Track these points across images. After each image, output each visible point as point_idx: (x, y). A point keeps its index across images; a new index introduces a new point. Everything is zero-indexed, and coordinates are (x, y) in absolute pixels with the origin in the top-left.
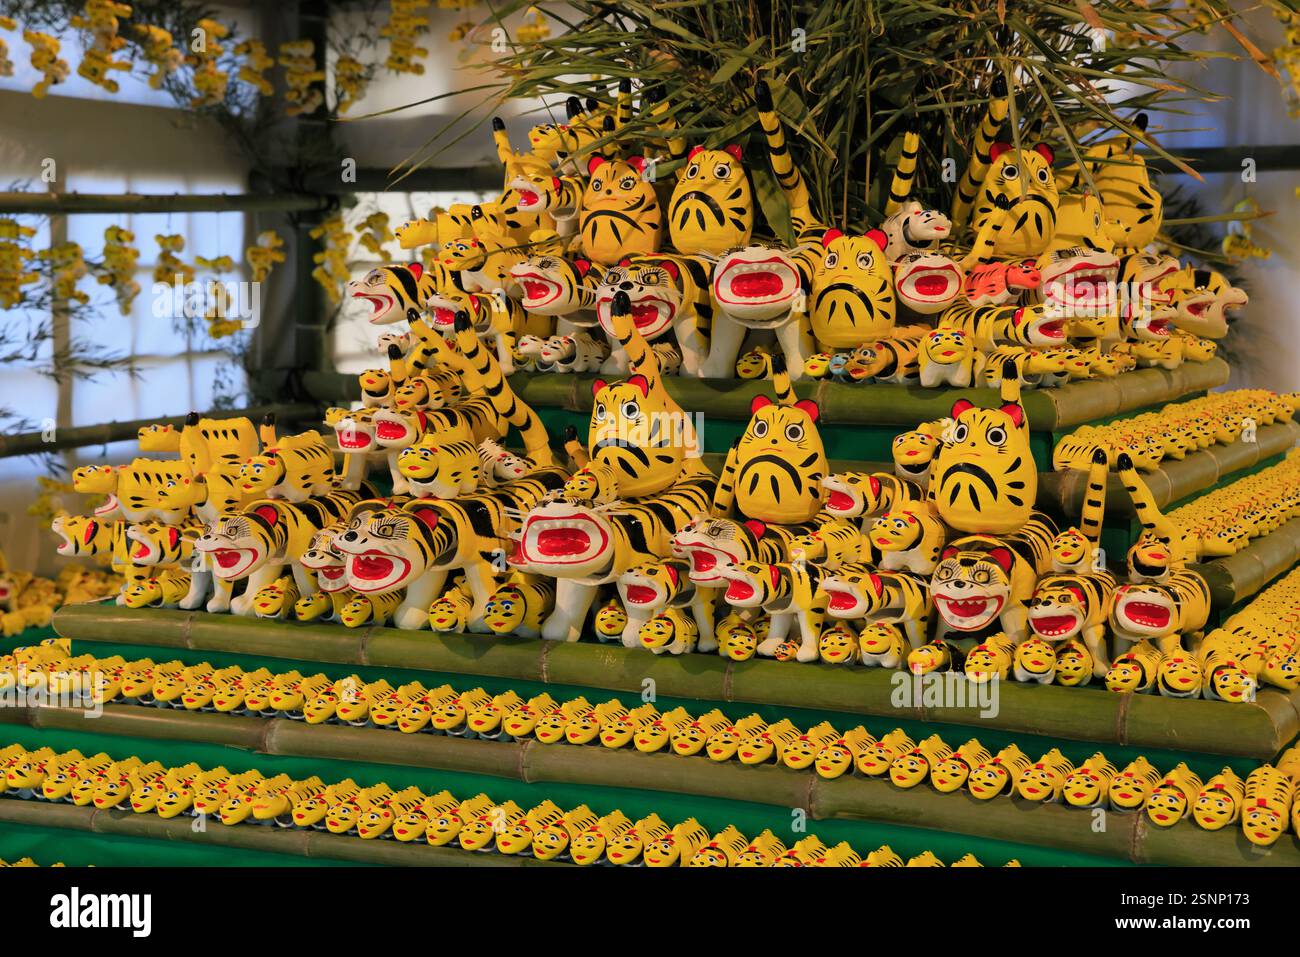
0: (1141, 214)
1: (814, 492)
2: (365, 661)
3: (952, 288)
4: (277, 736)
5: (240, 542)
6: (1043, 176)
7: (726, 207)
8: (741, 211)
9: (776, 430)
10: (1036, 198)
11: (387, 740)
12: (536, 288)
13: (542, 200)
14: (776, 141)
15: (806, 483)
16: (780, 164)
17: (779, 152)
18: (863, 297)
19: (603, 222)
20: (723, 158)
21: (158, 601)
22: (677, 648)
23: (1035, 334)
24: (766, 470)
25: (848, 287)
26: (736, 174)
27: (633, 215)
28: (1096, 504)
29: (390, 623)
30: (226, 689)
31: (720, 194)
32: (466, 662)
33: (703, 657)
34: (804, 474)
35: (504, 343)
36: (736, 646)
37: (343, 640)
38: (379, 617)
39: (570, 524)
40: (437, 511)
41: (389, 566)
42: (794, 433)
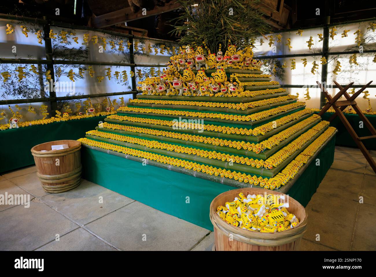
0: (250, 54)
1: (203, 79)
2: (162, 99)
3: (222, 59)
4: (153, 105)
5: (150, 87)
6: (234, 48)
7: (200, 52)
8: (202, 53)
9: (200, 73)
10: (233, 50)
11: (162, 105)
12: (181, 62)
13: (183, 53)
14: (205, 45)
15: (203, 78)
16: (206, 47)
17: (206, 46)
18: (212, 61)
19: (189, 55)
20: (200, 47)
21: (145, 94)
22: (189, 95)
23: (228, 63)
24: (198, 77)
25: (211, 59)
26: (201, 49)
27: (192, 54)
28: (231, 79)
29: (165, 95)
30: (149, 102)
31: (199, 51)
32: (170, 98)
33: (192, 96)
34: (202, 77)
35: (179, 68)
36: (194, 95)
37: (160, 97)
38: (164, 94)
39: (177, 82)
40: (168, 83)
41: (162, 88)
42: (202, 73)
